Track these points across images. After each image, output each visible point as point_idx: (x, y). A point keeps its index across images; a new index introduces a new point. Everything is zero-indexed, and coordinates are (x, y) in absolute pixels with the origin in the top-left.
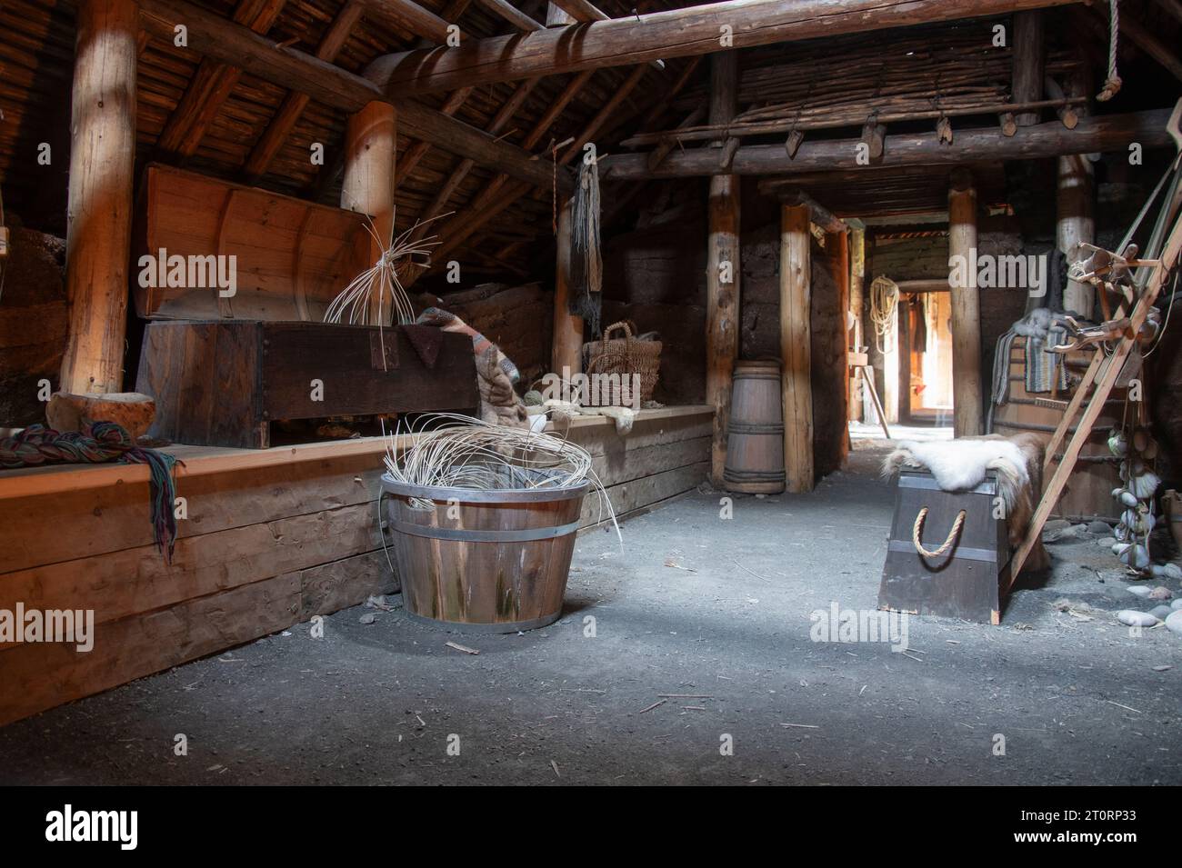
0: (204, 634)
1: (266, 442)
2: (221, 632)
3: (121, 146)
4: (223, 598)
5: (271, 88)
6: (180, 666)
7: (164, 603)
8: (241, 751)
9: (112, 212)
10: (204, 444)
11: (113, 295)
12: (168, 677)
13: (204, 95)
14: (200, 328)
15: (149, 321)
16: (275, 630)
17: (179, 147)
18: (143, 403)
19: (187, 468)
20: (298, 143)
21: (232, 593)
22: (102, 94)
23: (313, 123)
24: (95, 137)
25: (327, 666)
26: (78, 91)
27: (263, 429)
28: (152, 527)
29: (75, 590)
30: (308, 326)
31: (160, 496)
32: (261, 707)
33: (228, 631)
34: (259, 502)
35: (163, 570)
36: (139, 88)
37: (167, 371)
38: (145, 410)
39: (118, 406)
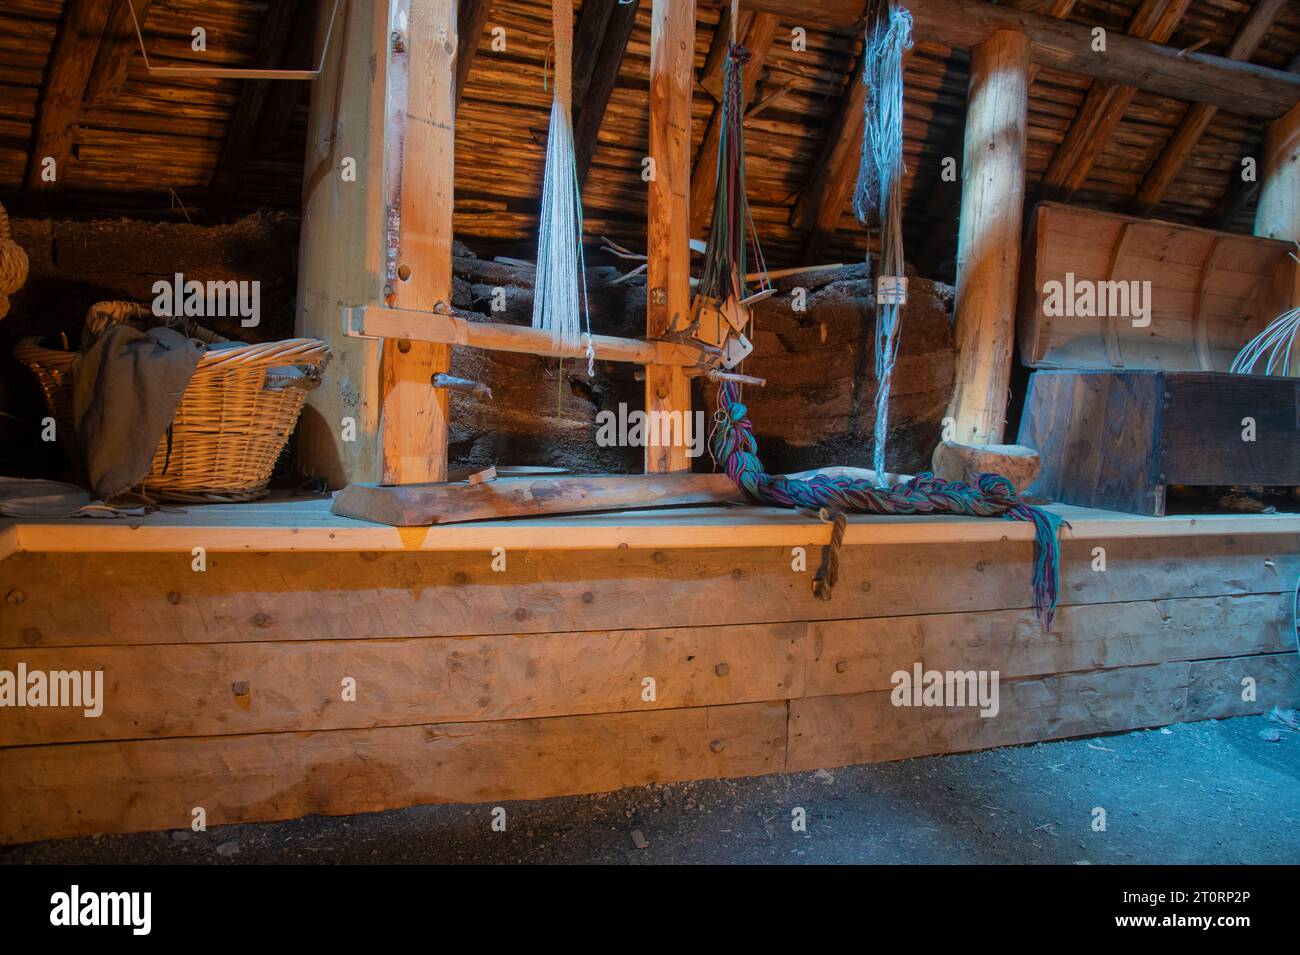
0: (1074, 712)
1: (1161, 507)
2: (1092, 715)
3: (1011, 187)
4: (1098, 678)
5: (1171, 105)
6: (1046, 742)
7: (1037, 672)
8: (1113, 853)
9: (1001, 256)
10: (1088, 505)
11: (998, 343)
12: (1034, 750)
13: (1094, 123)
14: (1091, 378)
15: (1034, 370)
16: (1153, 724)
17: (1065, 182)
18: (1028, 457)
19: (1073, 530)
20: (1200, 164)
21: (1111, 673)
22: (993, 136)
23: (1218, 137)
24: (986, 180)
25: (1215, 781)
26: (970, 136)
27: (1158, 494)
28: (1031, 589)
29: (952, 643)
30: (1216, 378)
31: (1043, 558)
32: (1137, 809)
33: (1101, 715)
34: (1148, 576)
35: (1038, 637)
36: (1030, 125)
37: (1051, 425)
38: (1030, 464)
39: (1003, 458)
